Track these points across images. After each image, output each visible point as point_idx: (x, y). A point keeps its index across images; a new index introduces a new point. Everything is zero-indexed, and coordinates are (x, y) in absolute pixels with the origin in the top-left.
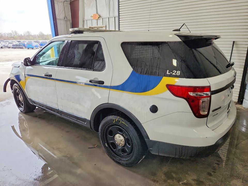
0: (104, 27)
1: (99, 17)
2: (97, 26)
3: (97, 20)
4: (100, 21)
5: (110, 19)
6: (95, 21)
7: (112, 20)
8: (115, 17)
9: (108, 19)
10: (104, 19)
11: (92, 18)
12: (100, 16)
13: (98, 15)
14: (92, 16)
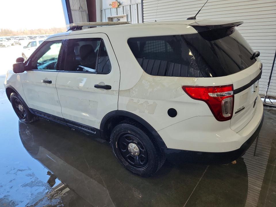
0: (125, 16)
1: (119, 5)
2: (117, 16)
3: (117, 8)
4: (120, 9)
5: (131, 6)
6: (114, 10)
7: (134, 8)
8: (137, 4)
9: (129, 7)
10: (124, 7)
11: (111, 7)
12: (119, 3)
13: (118, 2)
14: (110, 5)
